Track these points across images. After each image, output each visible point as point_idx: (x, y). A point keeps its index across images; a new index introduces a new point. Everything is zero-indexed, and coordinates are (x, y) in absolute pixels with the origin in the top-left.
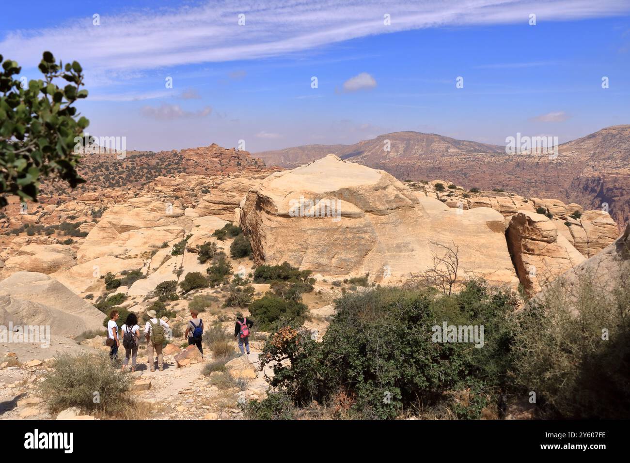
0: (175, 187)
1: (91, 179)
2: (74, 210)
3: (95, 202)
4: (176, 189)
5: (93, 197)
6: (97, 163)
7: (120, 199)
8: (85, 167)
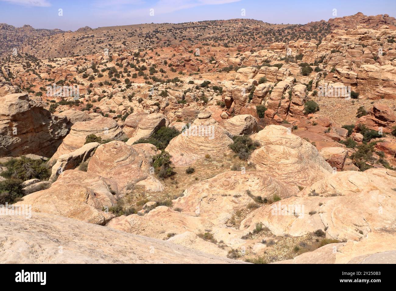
0: (362, 36)
1: (266, 40)
2: (266, 56)
3: (281, 50)
4: (363, 37)
5: (280, 46)
6: (267, 30)
7: (303, 48)
8: (259, 33)
